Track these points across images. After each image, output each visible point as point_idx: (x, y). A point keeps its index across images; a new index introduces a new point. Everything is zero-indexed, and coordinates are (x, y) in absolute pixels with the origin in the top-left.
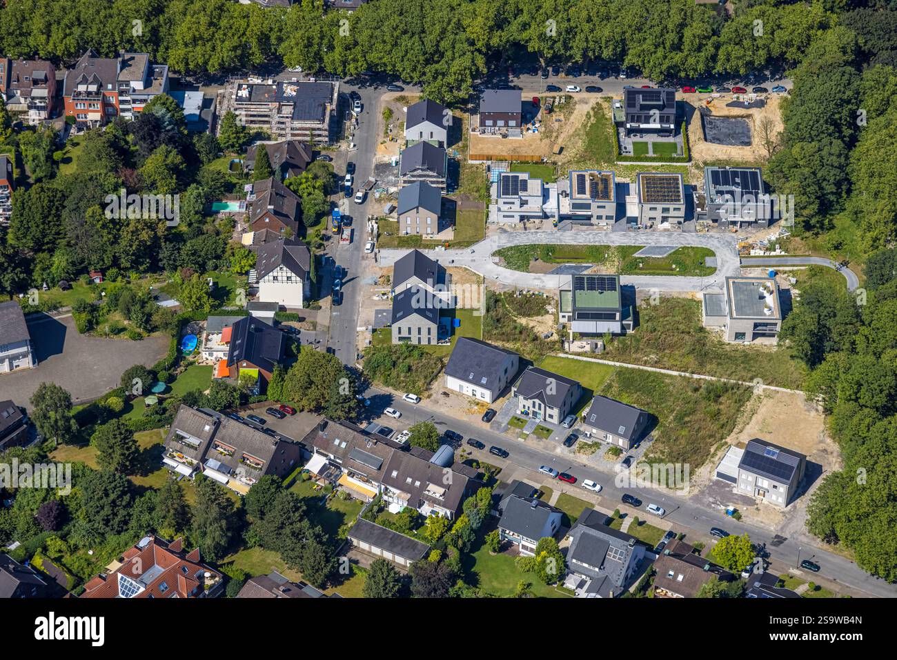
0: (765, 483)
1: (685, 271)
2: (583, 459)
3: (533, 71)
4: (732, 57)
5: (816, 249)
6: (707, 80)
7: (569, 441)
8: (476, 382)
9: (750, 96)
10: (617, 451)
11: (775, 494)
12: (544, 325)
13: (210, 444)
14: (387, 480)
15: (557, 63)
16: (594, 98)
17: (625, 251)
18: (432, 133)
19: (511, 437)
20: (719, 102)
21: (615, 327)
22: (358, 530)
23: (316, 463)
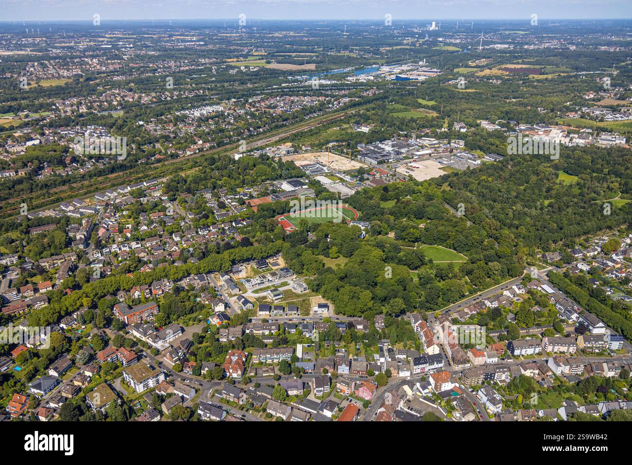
0: (323, 309)
1: (285, 286)
2: (290, 317)
3: (236, 264)
4: (271, 252)
5: (303, 276)
6: (268, 257)
7: (287, 315)
8: (266, 311)
9: (275, 258)
10: (295, 314)
11: (325, 310)
12: (268, 300)
13: (229, 334)
14: (264, 329)
15: (239, 262)
16: (250, 265)
17: (273, 286)
18: (227, 277)
19: (276, 318)
20: (270, 260)
21: (281, 296)
22: (263, 339)
23: (247, 331)
